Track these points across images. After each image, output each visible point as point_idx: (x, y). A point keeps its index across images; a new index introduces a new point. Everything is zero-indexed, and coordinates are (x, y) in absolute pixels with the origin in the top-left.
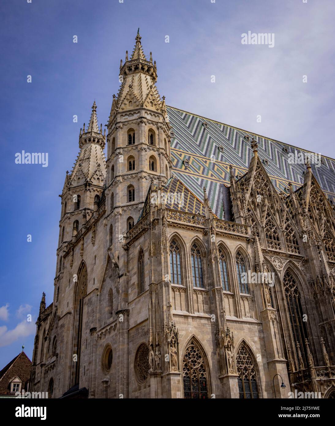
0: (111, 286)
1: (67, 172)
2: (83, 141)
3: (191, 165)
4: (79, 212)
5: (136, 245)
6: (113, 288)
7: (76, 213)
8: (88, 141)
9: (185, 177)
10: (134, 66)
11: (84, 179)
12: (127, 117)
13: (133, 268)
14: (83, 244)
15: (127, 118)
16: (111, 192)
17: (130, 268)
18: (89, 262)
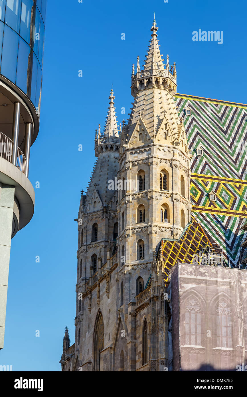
0: (123, 348)
1: (82, 192)
2: (99, 149)
3: (219, 197)
4: (97, 245)
5: (142, 314)
6: (124, 350)
7: (93, 246)
8: (104, 150)
9: (207, 218)
10: (146, 79)
11: (101, 204)
12: (136, 155)
13: (139, 337)
14: (99, 291)
15: (137, 157)
16: (122, 244)
17: (137, 335)
18: (105, 313)
